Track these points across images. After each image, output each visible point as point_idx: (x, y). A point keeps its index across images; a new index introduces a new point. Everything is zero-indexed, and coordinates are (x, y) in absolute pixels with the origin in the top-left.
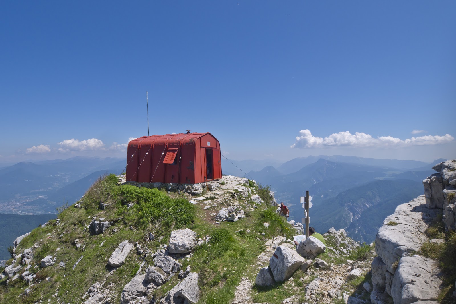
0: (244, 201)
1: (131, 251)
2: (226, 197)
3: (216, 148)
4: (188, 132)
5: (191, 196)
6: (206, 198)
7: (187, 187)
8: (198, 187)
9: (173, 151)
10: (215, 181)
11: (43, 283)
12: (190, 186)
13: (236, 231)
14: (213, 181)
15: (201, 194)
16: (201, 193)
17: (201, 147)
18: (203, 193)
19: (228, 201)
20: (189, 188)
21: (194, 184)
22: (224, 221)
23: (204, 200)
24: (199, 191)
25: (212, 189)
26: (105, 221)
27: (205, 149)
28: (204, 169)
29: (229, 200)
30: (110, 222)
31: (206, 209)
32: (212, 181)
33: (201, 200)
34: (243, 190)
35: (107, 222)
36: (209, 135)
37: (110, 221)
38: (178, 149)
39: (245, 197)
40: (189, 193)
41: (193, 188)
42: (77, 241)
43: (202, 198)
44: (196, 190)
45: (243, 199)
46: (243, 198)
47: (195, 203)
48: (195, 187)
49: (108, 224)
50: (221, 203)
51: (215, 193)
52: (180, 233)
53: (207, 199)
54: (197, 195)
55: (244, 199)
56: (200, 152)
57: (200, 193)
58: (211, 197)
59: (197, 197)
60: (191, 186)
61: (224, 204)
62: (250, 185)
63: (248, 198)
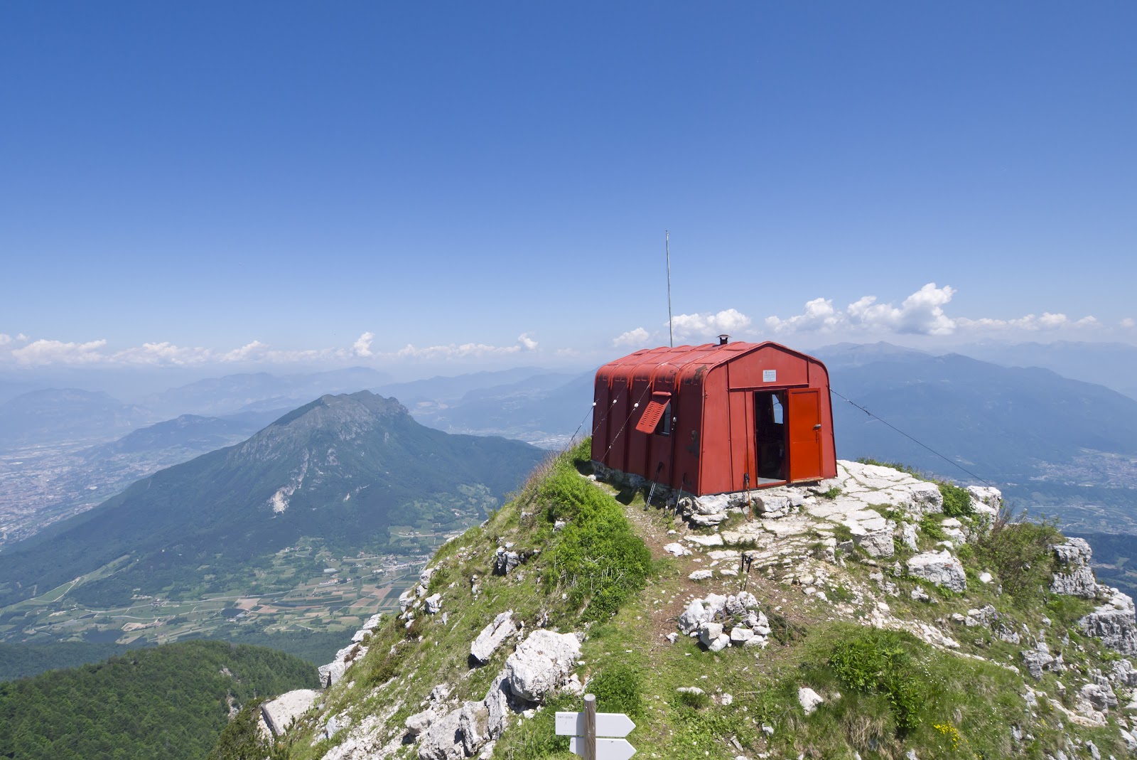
0: (868, 568)
1: (508, 638)
2: (790, 551)
3: (807, 386)
4: (724, 342)
5: (687, 526)
6: (724, 541)
7: (682, 501)
8: (713, 506)
9: (661, 400)
10: (797, 485)
11: (413, 645)
12: (689, 501)
13: (680, 686)
14: (789, 487)
15: (717, 527)
16: (716, 525)
17: (730, 391)
18: (723, 525)
19: (788, 564)
20: (687, 504)
21: (698, 497)
22: (694, 637)
23: (714, 547)
24: (710, 517)
25: (766, 514)
26: (511, 551)
27: (749, 395)
28: (743, 453)
29: (794, 561)
30: (519, 556)
31: (693, 580)
32: (785, 488)
33: (705, 547)
34: (870, 531)
35: (513, 554)
36: (769, 349)
37: (519, 553)
38: (670, 394)
39: (880, 557)
40: (686, 519)
41: (695, 507)
42: (475, 579)
43: (715, 539)
44: (701, 513)
45: (867, 564)
46: (869, 557)
47: (680, 553)
48: (700, 505)
49: (515, 558)
50: (760, 566)
51: (769, 528)
52: (545, 641)
53: (726, 546)
54: (701, 529)
55: (872, 562)
56: (726, 404)
57: (712, 523)
58: (739, 542)
59: (701, 534)
60: (693, 499)
61: (770, 571)
62: (949, 511)
63: (892, 561)
